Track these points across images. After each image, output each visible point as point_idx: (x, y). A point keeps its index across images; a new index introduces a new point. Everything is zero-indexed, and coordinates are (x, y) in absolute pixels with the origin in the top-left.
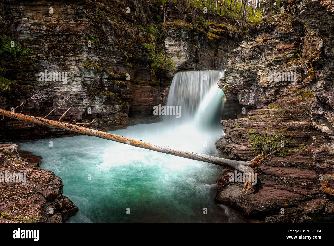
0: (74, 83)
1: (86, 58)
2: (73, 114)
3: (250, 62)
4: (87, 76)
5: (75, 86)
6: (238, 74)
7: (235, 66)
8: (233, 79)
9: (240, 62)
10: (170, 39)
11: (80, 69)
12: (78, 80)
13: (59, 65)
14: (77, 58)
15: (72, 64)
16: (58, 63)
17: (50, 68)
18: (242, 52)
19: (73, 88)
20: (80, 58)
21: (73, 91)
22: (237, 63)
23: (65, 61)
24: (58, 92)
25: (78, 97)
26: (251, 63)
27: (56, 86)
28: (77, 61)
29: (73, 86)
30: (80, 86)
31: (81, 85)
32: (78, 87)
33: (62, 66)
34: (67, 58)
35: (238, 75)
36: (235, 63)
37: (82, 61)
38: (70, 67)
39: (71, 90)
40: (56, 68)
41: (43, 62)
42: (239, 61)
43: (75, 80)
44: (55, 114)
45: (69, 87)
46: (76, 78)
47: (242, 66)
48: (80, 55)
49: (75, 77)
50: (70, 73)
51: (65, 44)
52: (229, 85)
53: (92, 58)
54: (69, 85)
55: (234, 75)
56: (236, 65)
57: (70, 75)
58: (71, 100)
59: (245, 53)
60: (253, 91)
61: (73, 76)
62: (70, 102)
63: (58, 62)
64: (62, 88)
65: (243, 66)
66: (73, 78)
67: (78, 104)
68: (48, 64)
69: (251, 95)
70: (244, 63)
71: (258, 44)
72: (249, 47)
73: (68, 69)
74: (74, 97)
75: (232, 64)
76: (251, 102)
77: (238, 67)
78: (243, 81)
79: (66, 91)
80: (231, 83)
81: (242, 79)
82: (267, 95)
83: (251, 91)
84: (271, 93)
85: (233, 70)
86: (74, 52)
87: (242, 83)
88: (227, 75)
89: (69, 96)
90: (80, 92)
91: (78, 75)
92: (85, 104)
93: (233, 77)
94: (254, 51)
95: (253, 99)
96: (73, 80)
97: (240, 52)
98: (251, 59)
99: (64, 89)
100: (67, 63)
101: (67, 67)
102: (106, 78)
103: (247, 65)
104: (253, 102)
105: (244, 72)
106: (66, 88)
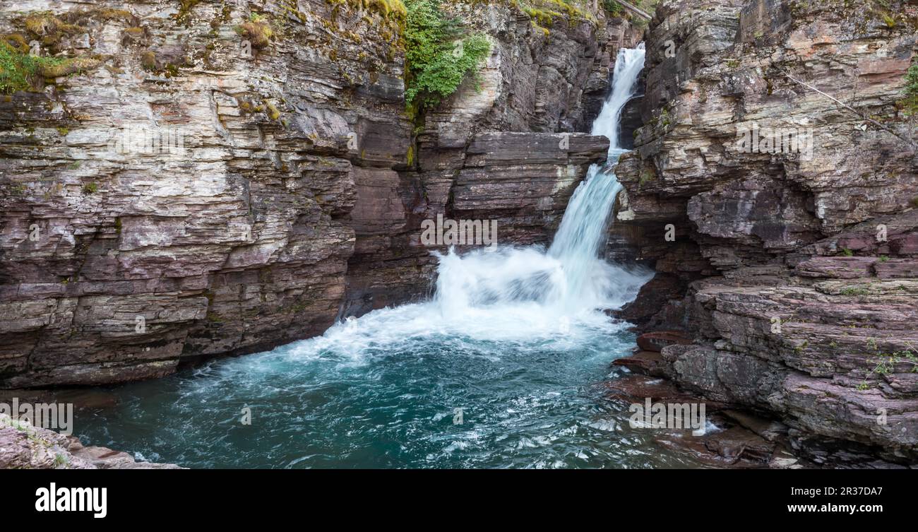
0: (202, 166)
1: (246, 81)
2: (186, 272)
3: (761, 110)
4: (243, 143)
5: (203, 177)
6: (705, 144)
7: (702, 119)
8: (688, 157)
9: (720, 109)
11: (224, 118)
12: (214, 158)
13: (153, 105)
14: (214, 83)
15: (197, 102)
16: (151, 99)
17: (122, 113)
18: (734, 78)
19: (196, 183)
20: (225, 83)
21: (198, 194)
22: (711, 109)
23: (176, 91)
24: (148, 198)
26: (763, 114)
27: (141, 179)
28: (214, 91)
29: (196, 178)
30: (221, 178)
31: (223, 176)
32: (214, 181)
33: (163, 109)
34: (182, 82)
35: (703, 147)
36: (703, 112)
37: (232, 91)
38: (192, 113)
39: (189, 192)
40: (144, 116)
41: (102, 94)
42: (717, 105)
43: (206, 156)
44: (126, 274)
45: (187, 180)
46: (209, 150)
47: (726, 119)
48: (226, 73)
49: (205, 146)
50: (193, 133)
53: (261, 82)
54: (185, 173)
57: (191, 139)
58: (188, 226)
59: (747, 81)
60: (748, 196)
61: (200, 144)
62: (183, 232)
63: (151, 92)
64: (159, 183)
65: (730, 121)
66: (199, 150)
68: (116, 101)
69: (739, 206)
70: (733, 111)
71: (794, 57)
72: (756, 63)
73: (186, 119)
74: (200, 215)
75: (693, 113)
76: (741, 228)
77: (711, 123)
78: (719, 166)
79: (175, 195)
80: (678, 170)
81: (717, 158)
82: (821, 212)
83: (743, 194)
84: (836, 204)
85: (693, 130)
86: (207, 60)
87: (714, 170)
88: (672, 144)
89: (181, 211)
90: (220, 199)
91: (216, 141)
92: (233, 239)
93: (685, 151)
94: (775, 76)
95: (750, 219)
96: (198, 157)
97: (726, 79)
98: (763, 101)
99: (168, 188)
100: (182, 100)
101: (183, 112)
102: (296, 149)
103: (749, 117)
104: (746, 228)
105: (725, 139)
106: (176, 184)
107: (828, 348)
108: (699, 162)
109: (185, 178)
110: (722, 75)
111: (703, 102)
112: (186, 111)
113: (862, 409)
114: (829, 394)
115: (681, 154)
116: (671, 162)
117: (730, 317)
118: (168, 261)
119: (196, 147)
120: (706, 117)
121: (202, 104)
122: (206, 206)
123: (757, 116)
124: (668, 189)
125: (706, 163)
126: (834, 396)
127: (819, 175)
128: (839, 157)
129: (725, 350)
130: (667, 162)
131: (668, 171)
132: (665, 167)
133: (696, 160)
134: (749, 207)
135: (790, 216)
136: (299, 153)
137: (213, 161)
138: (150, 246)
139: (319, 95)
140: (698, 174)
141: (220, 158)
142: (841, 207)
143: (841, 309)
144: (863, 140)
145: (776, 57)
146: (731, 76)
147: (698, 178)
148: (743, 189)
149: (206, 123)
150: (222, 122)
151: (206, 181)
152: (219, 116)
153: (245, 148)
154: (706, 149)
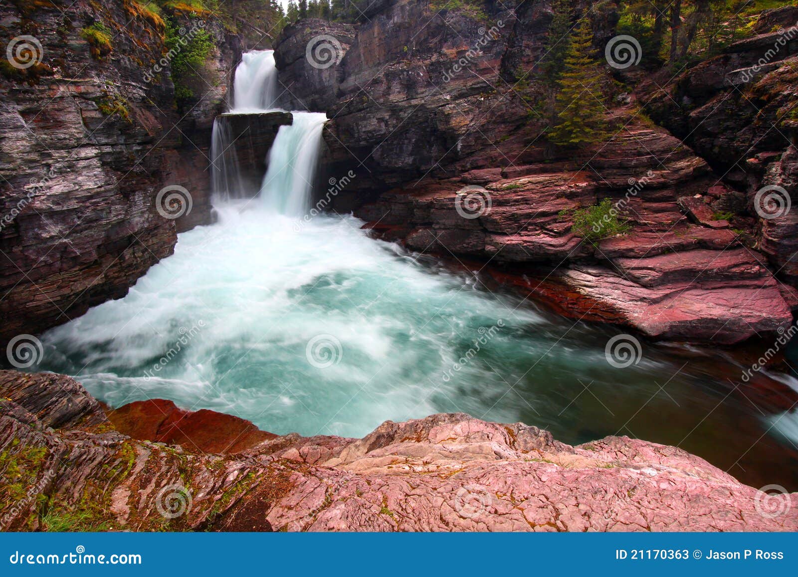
0: (82, 163)
1: (99, 87)
3: (426, 91)
4: (105, 140)
5: (84, 173)
6: (388, 114)
7: (389, 99)
8: (378, 122)
9: (399, 92)
11: (88, 121)
12: (90, 155)
13: (23, 113)
14: (73, 90)
15: (64, 108)
16: (21, 108)
18: (410, 72)
19: (80, 178)
20: (82, 89)
21: (85, 187)
22: (394, 92)
23: (41, 98)
24: (43, 197)
25: (99, 202)
26: (427, 94)
28: (74, 97)
29: (80, 175)
30: (97, 171)
31: (100, 170)
32: (95, 175)
33: (34, 117)
34: (45, 90)
35: (386, 116)
36: (389, 95)
37: (91, 96)
38: (62, 118)
39: (77, 187)
40: (18, 124)
42: (398, 90)
43: (83, 155)
45: (73, 177)
46: (83, 149)
47: (403, 98)
48: (83, 80)
49: (80, 146)
50: (67, 136)
52: (365, 134)
53: (108, 87)
54: (71, 171)
55: (378, 116)
57: (67, 142)
58: (80, 214)
59: (418, 75)
60: (410, 141)
61: (76, 145)
63: (19, 102)
65: (405, 99)
66: (75, 151)
67: (96, 220)
69: (404, 148)
70: (406, 93)
71: (445, 59)
72: (420, 63)
73: (59, 124)
74: (88, 204)
75: (384, 95)
76: (406, 161)
77: (395, 101)
78: (395, 127)
79: (66, 191)
80: (370, 132)
81: (394, 122)
82: (459, 147)
83: (406, 141)
84: (468, 143)
85: (383, 106)
86: (63, 68)
87: (391, 129)
88: (369, 116)
89: (74, 204)
90: (102, 189)
91: (85, 141)
92: (115, 218)
94: (433, 71)
95: (411, 155)
96: (76, 157)
97: (405, 73)
98: (427, 86)
99: (59, 187)
100: (51, 106)
101: (53, 118)
102: (138, 141)
103: (419, 96)
104: (410, 160)
105: (401, 110)
106: (65, 182)
107: (513, 218)
108: (383, 124)
110: (402, 71)
111: (389, 88)
112: (56, 117)
113: (551, 245)
114: (525, 242)
115: (374, 121)
116: (368, 126)
117: (444, 211)
118: (66, 246)
119: (73, 148)
120: (391, 97)
121: (69, 110)
122: (91, 197)
123: (424, 95)
124: (362, 143)
125: (387, 125)
126: (529, 242)
127: (461, 127)
128: (471, 116)
129: (440, 229)
130: (365, 127)
131: (364, 132)
132: (364, 129)
133: (381, 124)
134: (410, 148)
135: (435, 151)
136: (139, 144)
137: (89, 159)
138: (52, 238)
139: (137, 95)
140: (382, 132)
141: (94, 155)
142: (470, 144)
143: (507, 197)
144: (482, 106)
145: (434, 58)
146: (408, 72)
147: (382, 135)
148: (407, 139)
149: (77, 126)
150: (86, 124)
151: (88, 176)
152: (84, 119)
153: (106, 144)
154: (388, 117)
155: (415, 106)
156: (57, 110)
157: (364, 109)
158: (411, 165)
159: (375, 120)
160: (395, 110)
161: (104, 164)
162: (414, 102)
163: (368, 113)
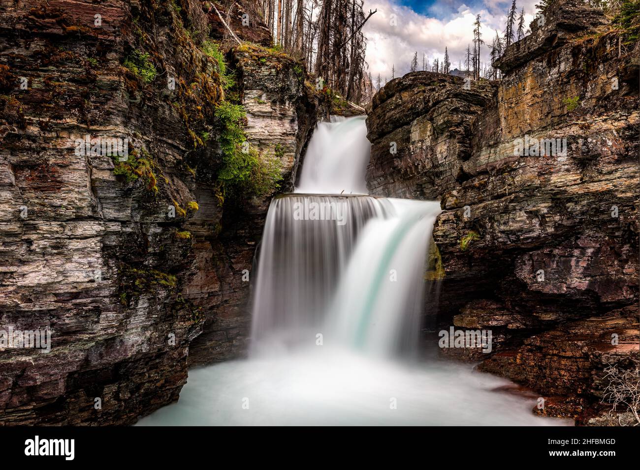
0: (74, 244)
3: (616, 170)
4: (115, 214)
6: (546, 205)
7: (549, 180)
8: (528, 218)
9: (568, 170)
10: (260, 96)
11: (97, 184)
12: (88, 233)
15: (71, 163)
18: (590, 140)
19: (68, 266)
21: (71, 280)
22: (559, 171)
23: (44, 149)
24: (11, 289)
25: (85, 305)
26: (618, 174)
29: (69, 260)
30: (96, 259)
31: (98, 255)
32: (89, 263)
33: (28, 172)
34: (51, 139)
35: (543, 208)
36: (551, 173)
38: (63, 178)
39: (61, 278)
40: (5, 181)
42: (566, 167)
43: (79, 232)
45: (59, 262)
46: (82, 223)
47: (575, 180)
48: (102, 128)
49: (79, 218)
50: (65, 203)
51: (42, 74)
52: (503, 235)
54: (58, 254)
55: (530, 208)
56: (554, 178)
57: (62, 211)
58: (55, 320)
59: (604, 143)
60: (583, 253)
61: (73, 217)
64: (24, 269)
65: (579, 181)
66: (71, 225)
67: (75, 333)
69: (573, 263)
70: (581, 173)
72: (608, 126)
75: (541, 175)
76: (576, 285)
77: (559, 184)
78: (557, 226)
79: (45, 282)
80: (512, 232)
81: (557, 218)
83: (576, 252)
85: (538, 192)
86: (81, 111)
87: (551, 230)
88: (514, 206)
89: (49, 303)
90: (95, 285)
92: (102, 332)
93: (526, 212)
94: (630, 138)
95: (585, 275)
96: (69, 233)
97: (580, 141)
98: (619, 161)
100: (52, 161)
101: (53, 176)
103: (604, 177)
104: (580, 284)
105: (570, 200)
106: (47, 269)
108: (536, 222)
109: (57, 261)
110: (576, 138)
112: (57, 175)
115: (522, 216)
116: (511, 223)
118: (25, 367)
119: (68, 220)
121: (76, 166)
122: (76, 296)
123: (613, 176)
125: (543, 223)
130: (506, 224)
131: (503, 232)
132: (502, 228)
133: (534, 221)
134: (583, 263)
137: (86, 238)
138: (8, 351)
139: (170, 158)
140: (535, 234)
141: (94, 233)
145: (633, 120)
146: (585, 139)
147: (533, 238)
148: (577, 247)
149: (81, 190)
150: (94, 189)
151: (80, 263)
152: (93, 181)
153: (115, 220)
154: (545, 211)
155: (595, 194)
156: (61, 167)
157: (503, 195)
158: (583, 293)
159: (523, 213)
160: (559, 200)
161: (105, 248)
162: (594, 187)
163: (512, 201)
